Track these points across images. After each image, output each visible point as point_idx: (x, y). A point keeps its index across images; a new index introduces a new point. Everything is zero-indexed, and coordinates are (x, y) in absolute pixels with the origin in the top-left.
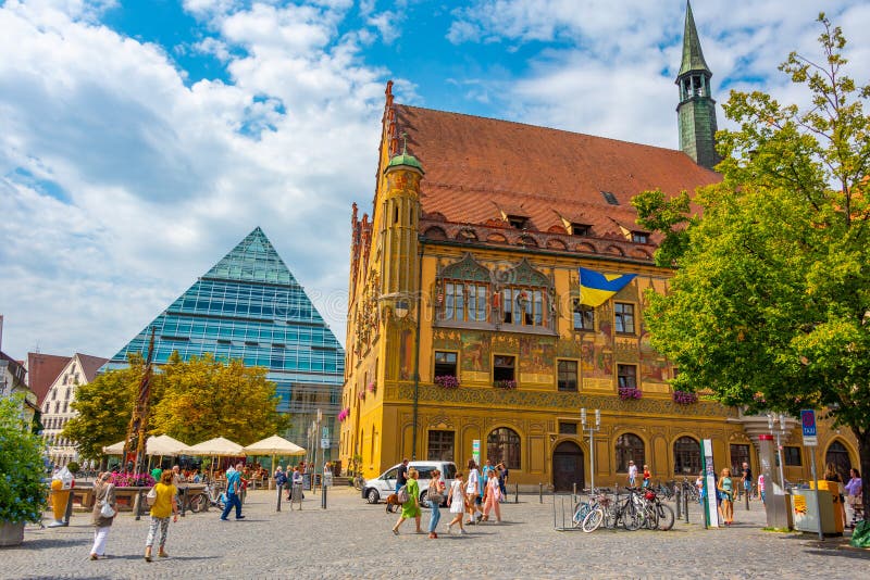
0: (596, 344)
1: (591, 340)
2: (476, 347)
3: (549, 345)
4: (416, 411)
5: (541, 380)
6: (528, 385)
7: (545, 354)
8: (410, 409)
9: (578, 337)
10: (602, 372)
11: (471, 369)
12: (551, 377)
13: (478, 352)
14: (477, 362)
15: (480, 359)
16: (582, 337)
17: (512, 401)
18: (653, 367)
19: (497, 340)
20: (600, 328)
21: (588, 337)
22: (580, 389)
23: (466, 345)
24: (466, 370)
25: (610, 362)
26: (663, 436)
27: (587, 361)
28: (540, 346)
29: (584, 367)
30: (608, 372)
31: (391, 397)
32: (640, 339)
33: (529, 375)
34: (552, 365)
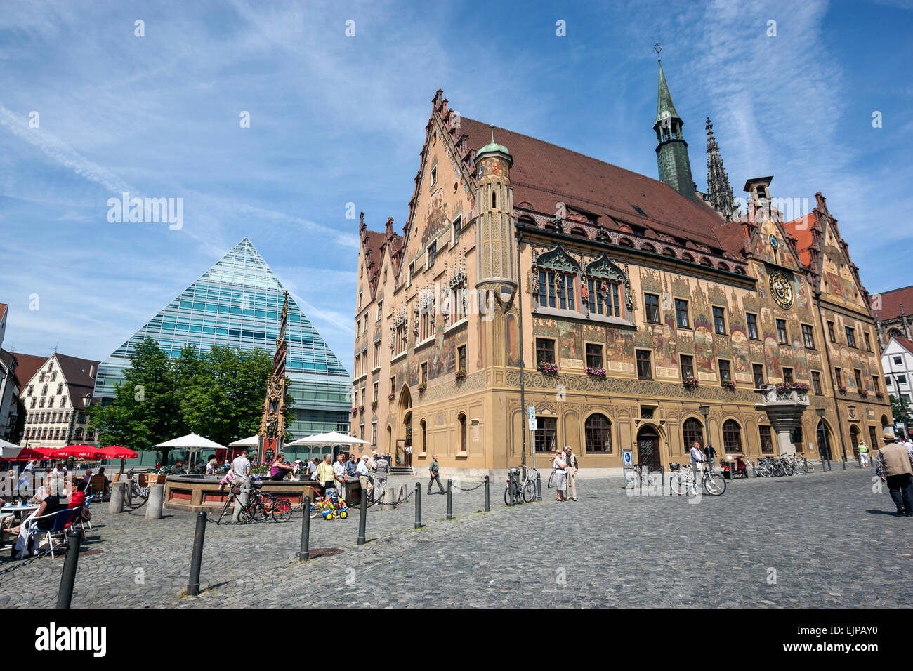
0: (663, 336)
1: (660, 331)
2: (571, 335)
3: (629, 335)
4: (522, 397)
5: (624, 368)
6: (615, 373)
7: (626, 344)
8: (518, 396)
9: (650, 328)
10: (669, 361)
11: (568, 357)
12: (632, 365)
13: (572, 340)
14: (572, 349)
15: (575, 346)
16: (653, 329)
17: (603, 388)
18: (704, 358)
19: (587, 329)
20: (666, 323)
21: (658, 330)
22: (654, 377)
23: (562, 333)
24: (564, 357)
25: (675, 353)
26: (715, 420)
27: (658, 351)
28: (622, 335)
29: (655, 357)
30: (674, 362)
31: (499, 382)
32: (694, 332)
33: (615, 363)
34: (632, 355)
